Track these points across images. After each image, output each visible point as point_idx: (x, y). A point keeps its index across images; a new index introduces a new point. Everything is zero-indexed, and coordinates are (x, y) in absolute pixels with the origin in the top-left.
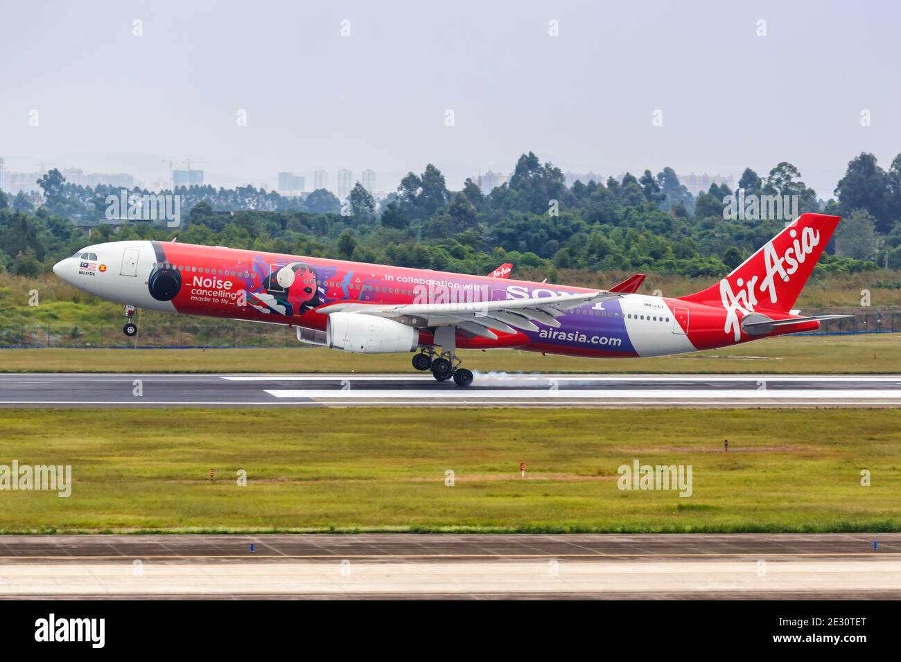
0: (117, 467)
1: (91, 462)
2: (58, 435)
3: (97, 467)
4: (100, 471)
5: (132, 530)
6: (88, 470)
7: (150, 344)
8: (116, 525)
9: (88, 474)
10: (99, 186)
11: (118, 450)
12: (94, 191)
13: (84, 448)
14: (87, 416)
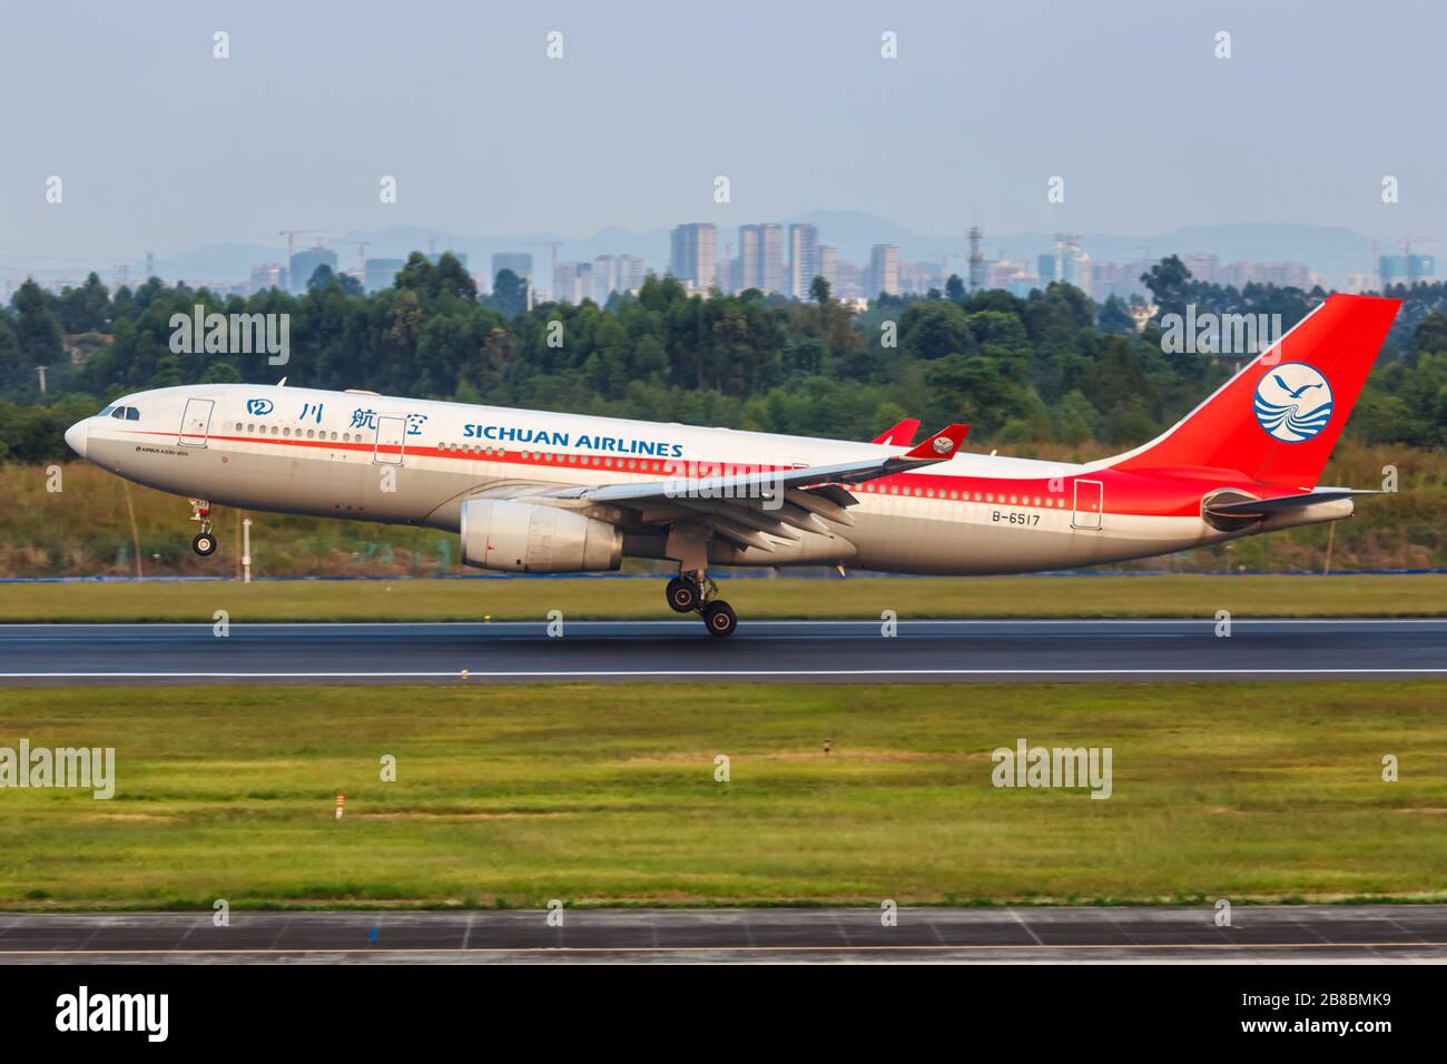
0: (1307, 785)
1: (1260, 777)
2: (1198, 729)
3: (1271, 785)
4: (1277, 792)
5: (1339, 897)
6: (1254, 790)
7: (1353, 566)
8: (1311, 887)
9: (1255, 797)
10: (1250, 285)
11: (1307, 754)
12: (1241, 294)
13: (1246, 751)
14: (1248, 694)
